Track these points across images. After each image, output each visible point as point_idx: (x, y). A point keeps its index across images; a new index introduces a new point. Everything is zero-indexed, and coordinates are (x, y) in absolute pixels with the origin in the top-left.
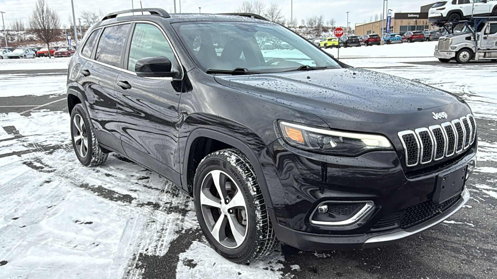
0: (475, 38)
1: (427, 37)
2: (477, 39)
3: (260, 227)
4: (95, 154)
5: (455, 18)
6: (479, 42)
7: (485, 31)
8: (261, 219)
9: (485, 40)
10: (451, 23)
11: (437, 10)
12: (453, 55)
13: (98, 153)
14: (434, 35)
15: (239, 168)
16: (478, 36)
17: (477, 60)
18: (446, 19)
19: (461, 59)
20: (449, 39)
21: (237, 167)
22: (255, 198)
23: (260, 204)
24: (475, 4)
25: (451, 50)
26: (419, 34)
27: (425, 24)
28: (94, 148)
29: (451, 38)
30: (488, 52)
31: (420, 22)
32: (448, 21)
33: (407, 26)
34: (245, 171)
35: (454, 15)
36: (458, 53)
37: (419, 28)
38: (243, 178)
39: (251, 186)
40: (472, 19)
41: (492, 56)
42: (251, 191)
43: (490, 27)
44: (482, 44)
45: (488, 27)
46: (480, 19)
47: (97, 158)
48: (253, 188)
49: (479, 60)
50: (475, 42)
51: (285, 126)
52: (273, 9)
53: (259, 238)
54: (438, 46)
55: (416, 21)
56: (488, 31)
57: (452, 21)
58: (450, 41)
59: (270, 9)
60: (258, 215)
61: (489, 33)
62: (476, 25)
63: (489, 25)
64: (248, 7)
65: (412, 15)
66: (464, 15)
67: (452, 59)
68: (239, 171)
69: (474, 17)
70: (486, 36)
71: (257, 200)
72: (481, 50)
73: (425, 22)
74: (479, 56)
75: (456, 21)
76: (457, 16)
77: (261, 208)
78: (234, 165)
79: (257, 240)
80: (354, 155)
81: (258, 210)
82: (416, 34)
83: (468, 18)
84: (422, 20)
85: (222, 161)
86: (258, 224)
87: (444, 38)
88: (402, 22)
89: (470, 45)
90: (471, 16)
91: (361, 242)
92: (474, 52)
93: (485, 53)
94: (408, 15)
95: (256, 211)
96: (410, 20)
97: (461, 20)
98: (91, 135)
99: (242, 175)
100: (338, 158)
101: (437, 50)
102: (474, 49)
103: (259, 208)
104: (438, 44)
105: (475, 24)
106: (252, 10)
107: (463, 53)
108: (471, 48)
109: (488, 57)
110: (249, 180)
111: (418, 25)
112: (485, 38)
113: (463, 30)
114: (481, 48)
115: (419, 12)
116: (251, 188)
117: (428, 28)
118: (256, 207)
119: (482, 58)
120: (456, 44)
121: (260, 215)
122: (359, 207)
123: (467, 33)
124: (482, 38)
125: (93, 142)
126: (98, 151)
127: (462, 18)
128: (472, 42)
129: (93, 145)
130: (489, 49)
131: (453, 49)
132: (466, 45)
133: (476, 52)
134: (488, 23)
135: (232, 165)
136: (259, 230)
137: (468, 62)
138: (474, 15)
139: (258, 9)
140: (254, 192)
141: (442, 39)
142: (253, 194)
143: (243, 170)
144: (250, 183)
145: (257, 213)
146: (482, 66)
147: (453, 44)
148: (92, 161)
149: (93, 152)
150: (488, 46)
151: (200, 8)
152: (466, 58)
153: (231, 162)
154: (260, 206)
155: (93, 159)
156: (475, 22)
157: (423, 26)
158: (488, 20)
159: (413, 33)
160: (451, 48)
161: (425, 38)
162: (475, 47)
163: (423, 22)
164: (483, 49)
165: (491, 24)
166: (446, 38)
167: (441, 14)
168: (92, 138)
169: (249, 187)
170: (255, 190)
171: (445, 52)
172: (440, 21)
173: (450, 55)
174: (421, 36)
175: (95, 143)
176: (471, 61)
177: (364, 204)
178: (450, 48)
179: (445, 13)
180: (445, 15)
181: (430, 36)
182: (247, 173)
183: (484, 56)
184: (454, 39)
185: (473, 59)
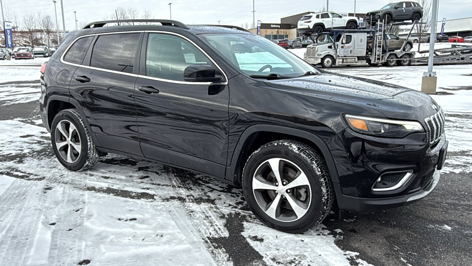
0: (335, 47)
1: (290, 45)
2: (336, 48)
3: (325, 199)
4: (89, 158)
5: (319, 29)
6: (338, 50)
7: (342, 41)
8: (326, 193)
9: (342, 49)
10: (316, 34)
11: (305, 22)
12: (319, 61)
13: (92, 157)
14: (295, 44)
15: (302, 155)
16: (337, 45)
17: (338, 65)
18: (312, 30)
19: (325, 65)
20: (315, 48)
21: (301, 154)
22: (320, 176)
23: (324, 181)
24: (334, 19)
25: (318, 57)
26: (284, 42)
27: (285, 34)
28: (90, 152)
29: (317, 47)
30: (345, 59)
31: (281, 32)
32: (314, 32)
33: (270, 35)
34: (308, 156)
35: (318, 28)
36: (323, 60)
37: (280, 38)
38: (308, 162)
39: (315, 167)
40: (332, 31)
41: (348, 62)
42: (316, 172)
43: (345, 38)
44: (341, 52)
45: (344, 38)
46: (337, 32)
47: (90, 162)
48: (317, 169)
49: (339, 65)
50: (335, 50)
51: (349, 118)
52: (147, 15)
53: (323, 208)
54: (306, 53)
55: (278, 31)
56: (344, 41)
57: (317, 32)
58: (316, 49)
59: (144, 15)
60: (323, 190)
61: (345, 43)
62: (335, 37)
63: (345, 36)
64: (122, 13)
65: (274, 26)
66: (326, 27)
67: (318, 64)
68: (304, 157)
69: (333, 30)
70: (343, 45)
71: (322, 178)
72: (339, 57)
73: (285, 32)
74: (339, 62)
75: (320, 33)
76: (320, 28)
77: (325, 184)
78: (297, 152)
79: (321, 210)
80: (402, 136)
81: (323, 186)
82: (281, 42)
83: (329, 30)
84: (282, 30)
85: (283, 150)
86: (323, 198)
87: (311, 47)
88: (266, 31)
89: (332, 53)
90: (331, 28)
91: (404, 201)
92: (335, 58)
93: (343, 59)
94: (271, 25)
95: (322, 187)
96: (272, 30)
97: (324, 32)
98: (87, 140)
99: (306, 159)
100: (394, 140)
101: (306, 56)
102: (334, 56)
103: (324, 185)
104: (306, 51)
105: (335, 35)
106: (126, 16)
107: (327, 59)
108: (332, 55)
109: (346, 63)
110: (313, 163)
111: (279, 34)
112: (342, 47)
113: (325, 41)
114: (339, 55)
115: (280, 23)
116: (316, 169)
117: (288, 37)
118: (322, 184)
119: (341, 63)
120: (321, 52)
121: (325, 190)
122: (403, 175)
123: (328, 42)
124: (340, 47)
125: (89, 147)
126: (93, 155)
127: (325, 30)
128: (333, 50)
129: (89, 149)
130: (345, 56)
131: (319, 56)
132: (329, 52)
133: (336, 58)
134: (344, 35)
135: (295, 153)
136: (324, 202)
137: (331, 67)
138: (334, 28)
139: (132, 15)
140: (319, 172)
141: (309, 47)
142: (319, 173)
143: (306, 155)
144: (315, 165)
145: (323, 189)
146: (342, 70)
147: (318, 52)
148: (85, 165)
149: (88, 156)
150: (345, 53)
151: (75, 12)
152: (329, 64)
153: (293, 150)
154: (325, 182)
155: (87, 163)
156: (334, 33)
157: (284, 35)
158: (344, 32)
159: (279, 41)
160: (318, 55)
161: (288, 46)
162: (335, 54)
163: (284, 32)
164: (341, 56)
165: (346, 36)
166: (312, 46)
167: (309, 26)
168: (87, 142)
169: (315, 168)
170: (320, 170)
171: (312, 59)
172: (307, 33)
173: (317, 61)
174: (286, 44)
175: (90, 147)
176: (333, 66)
177: (406, 173)
178: (316, 55)
179: (311, 26)
180: (311, 27)
181: (292, 44)
182: (310, 158)
183: (343, 62)
184: (320, 47)
185: (334, 65)
